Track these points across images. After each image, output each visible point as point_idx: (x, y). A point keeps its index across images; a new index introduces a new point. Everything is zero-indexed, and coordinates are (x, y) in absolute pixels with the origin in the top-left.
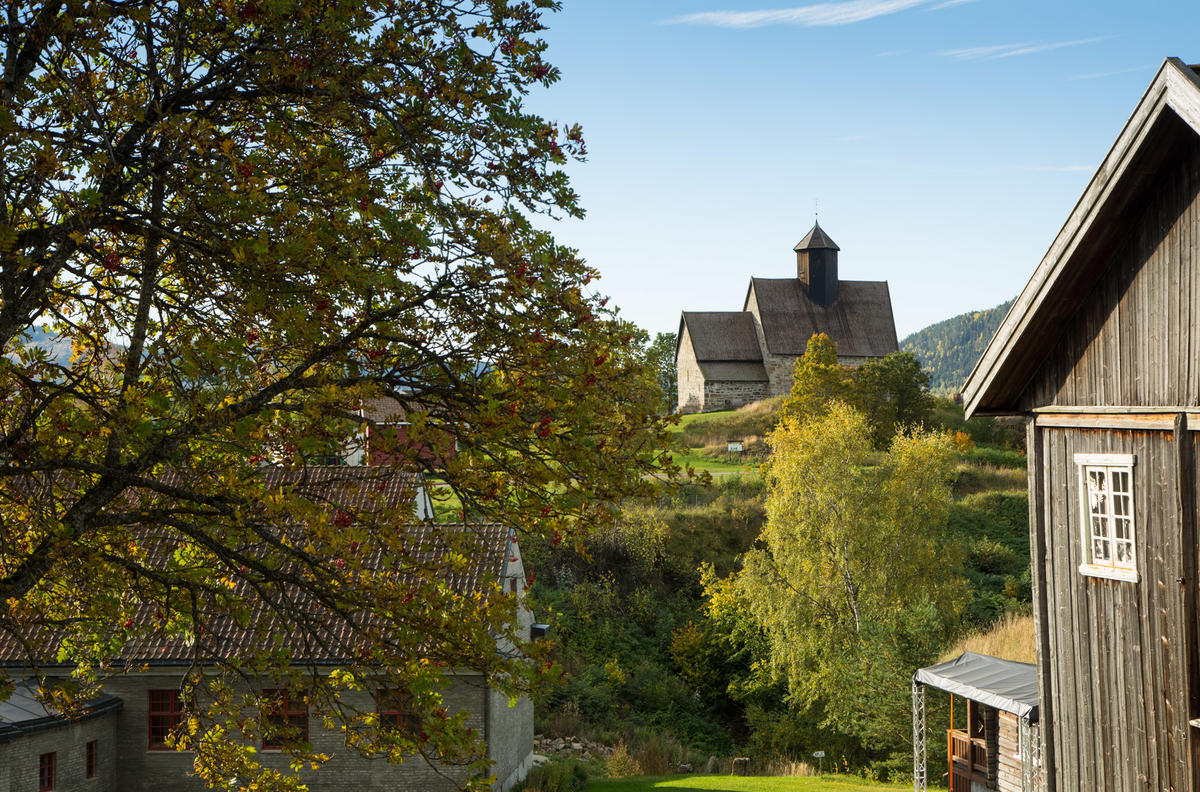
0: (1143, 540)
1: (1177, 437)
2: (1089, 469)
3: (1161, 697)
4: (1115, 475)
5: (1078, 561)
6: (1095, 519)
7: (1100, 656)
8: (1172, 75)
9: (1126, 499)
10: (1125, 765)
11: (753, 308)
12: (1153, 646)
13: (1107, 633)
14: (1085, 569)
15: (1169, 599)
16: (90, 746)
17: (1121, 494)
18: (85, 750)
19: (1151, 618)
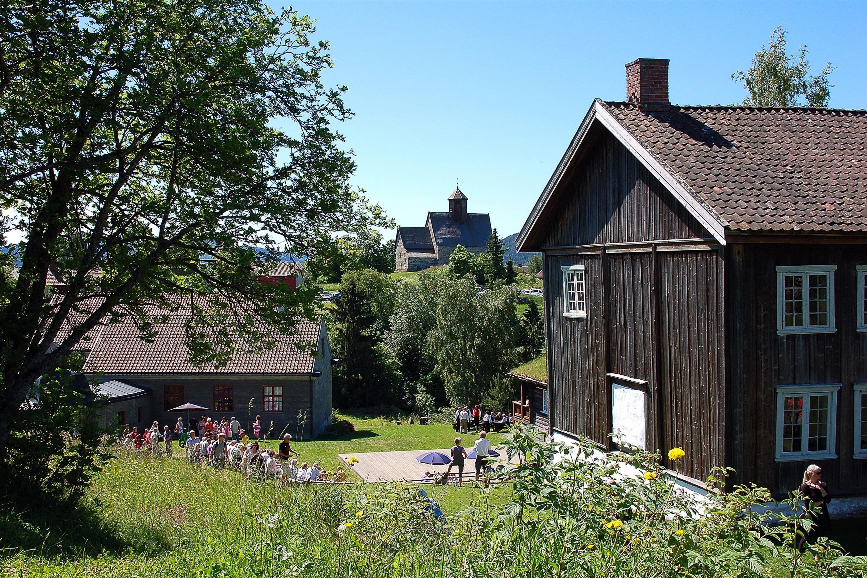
0: (589, 301)
1: (602, 256)
2: (567, 273)
3: (595, 366)
4: (578, 274)
5: (563, 312)
6: (570, 293)
7: (571, 350)
8: (598, 106)
9: (582, 284)
10: (581, 395)
11: (430, 225)
12: (592, 345)
13: (574, 341)
14: (566, 314)
15: (599, 324)
16: (139, 409)
17: (580, 282)
18: (137, 411)
19: (591, 333)
